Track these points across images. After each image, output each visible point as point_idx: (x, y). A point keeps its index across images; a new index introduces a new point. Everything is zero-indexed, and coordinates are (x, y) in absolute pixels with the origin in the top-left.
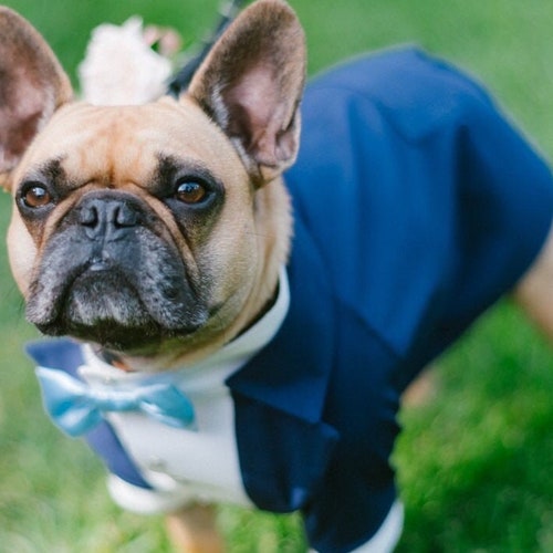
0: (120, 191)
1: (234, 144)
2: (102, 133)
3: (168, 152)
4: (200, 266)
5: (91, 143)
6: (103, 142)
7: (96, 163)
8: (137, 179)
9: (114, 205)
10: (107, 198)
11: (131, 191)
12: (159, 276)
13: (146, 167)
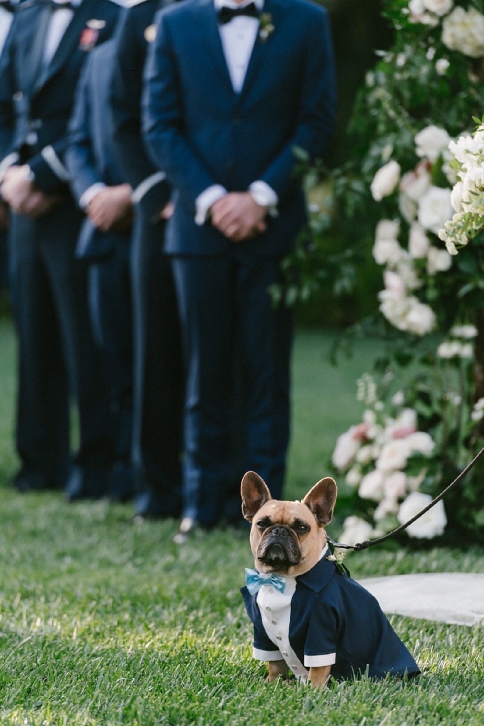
0: (284, 526)
1: (314, 516)
2: (281, 510)
3: (297, 517)
4: (301, 546)
5: (278, 513)
6: (281, 513)
7: (279, 517)
8: (289, 523)
9: (282, 529)
10: (281, 527)
11: (287, 526)
12: (292, 549)
13: (292, 520)
